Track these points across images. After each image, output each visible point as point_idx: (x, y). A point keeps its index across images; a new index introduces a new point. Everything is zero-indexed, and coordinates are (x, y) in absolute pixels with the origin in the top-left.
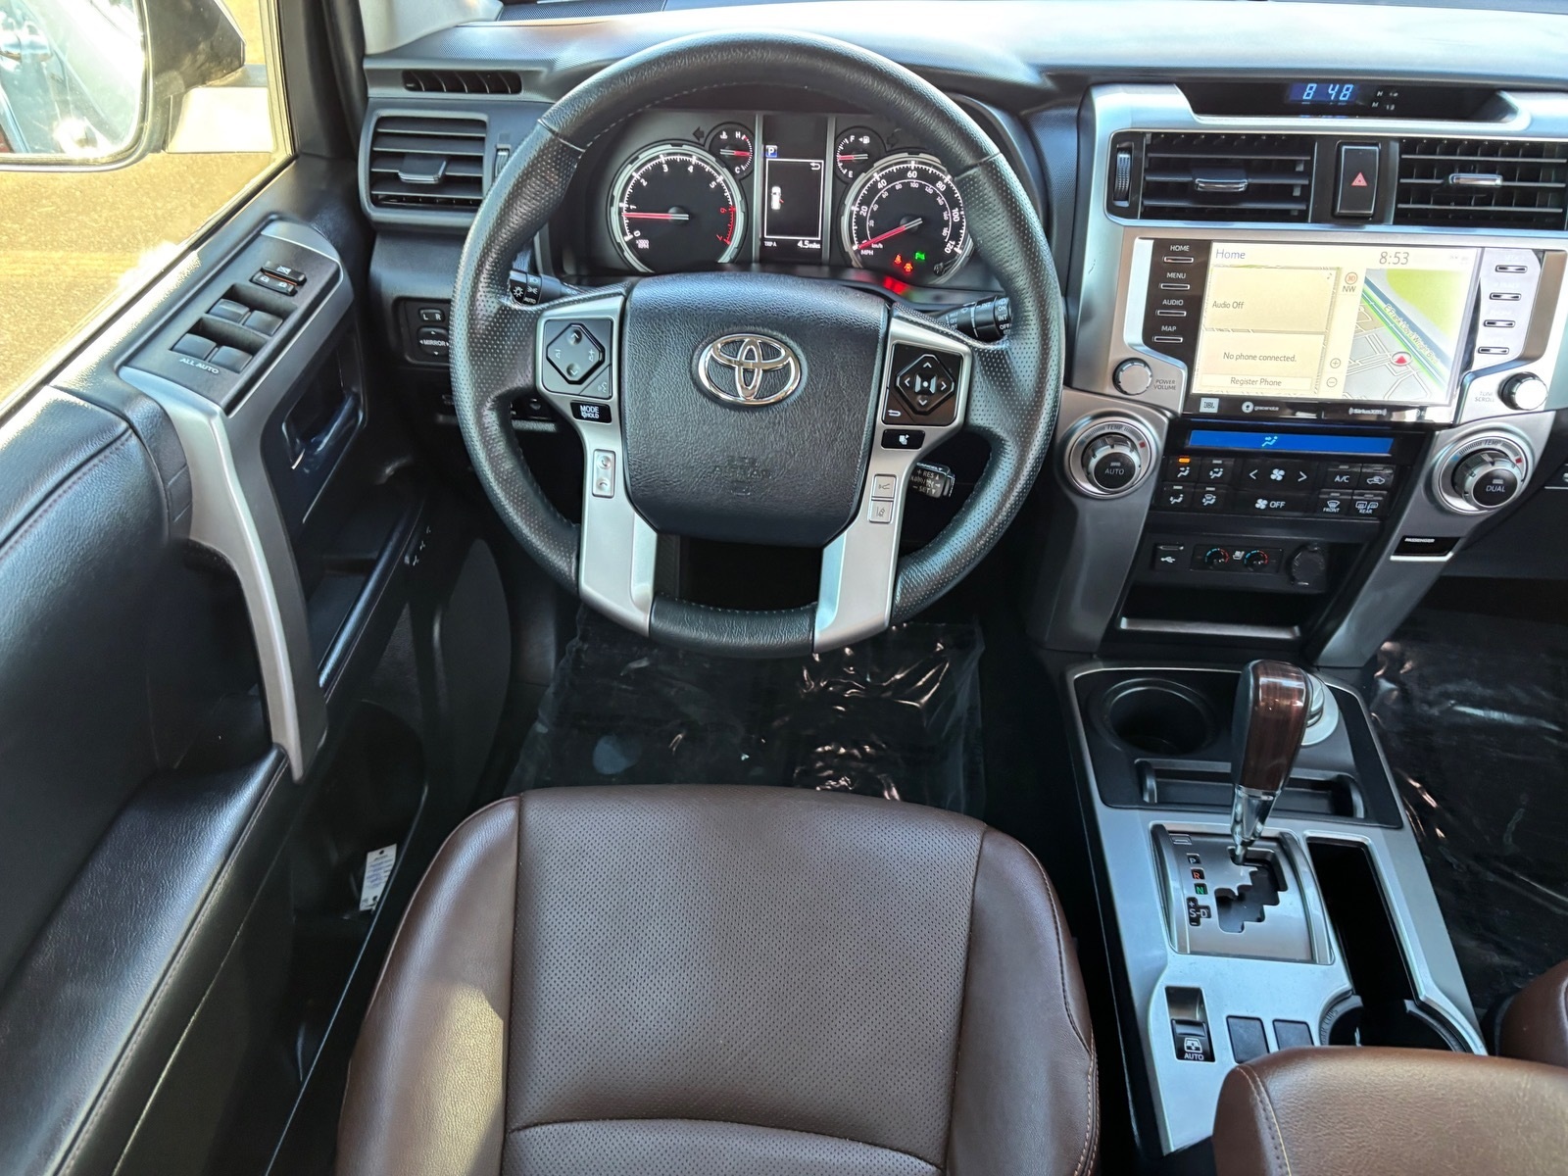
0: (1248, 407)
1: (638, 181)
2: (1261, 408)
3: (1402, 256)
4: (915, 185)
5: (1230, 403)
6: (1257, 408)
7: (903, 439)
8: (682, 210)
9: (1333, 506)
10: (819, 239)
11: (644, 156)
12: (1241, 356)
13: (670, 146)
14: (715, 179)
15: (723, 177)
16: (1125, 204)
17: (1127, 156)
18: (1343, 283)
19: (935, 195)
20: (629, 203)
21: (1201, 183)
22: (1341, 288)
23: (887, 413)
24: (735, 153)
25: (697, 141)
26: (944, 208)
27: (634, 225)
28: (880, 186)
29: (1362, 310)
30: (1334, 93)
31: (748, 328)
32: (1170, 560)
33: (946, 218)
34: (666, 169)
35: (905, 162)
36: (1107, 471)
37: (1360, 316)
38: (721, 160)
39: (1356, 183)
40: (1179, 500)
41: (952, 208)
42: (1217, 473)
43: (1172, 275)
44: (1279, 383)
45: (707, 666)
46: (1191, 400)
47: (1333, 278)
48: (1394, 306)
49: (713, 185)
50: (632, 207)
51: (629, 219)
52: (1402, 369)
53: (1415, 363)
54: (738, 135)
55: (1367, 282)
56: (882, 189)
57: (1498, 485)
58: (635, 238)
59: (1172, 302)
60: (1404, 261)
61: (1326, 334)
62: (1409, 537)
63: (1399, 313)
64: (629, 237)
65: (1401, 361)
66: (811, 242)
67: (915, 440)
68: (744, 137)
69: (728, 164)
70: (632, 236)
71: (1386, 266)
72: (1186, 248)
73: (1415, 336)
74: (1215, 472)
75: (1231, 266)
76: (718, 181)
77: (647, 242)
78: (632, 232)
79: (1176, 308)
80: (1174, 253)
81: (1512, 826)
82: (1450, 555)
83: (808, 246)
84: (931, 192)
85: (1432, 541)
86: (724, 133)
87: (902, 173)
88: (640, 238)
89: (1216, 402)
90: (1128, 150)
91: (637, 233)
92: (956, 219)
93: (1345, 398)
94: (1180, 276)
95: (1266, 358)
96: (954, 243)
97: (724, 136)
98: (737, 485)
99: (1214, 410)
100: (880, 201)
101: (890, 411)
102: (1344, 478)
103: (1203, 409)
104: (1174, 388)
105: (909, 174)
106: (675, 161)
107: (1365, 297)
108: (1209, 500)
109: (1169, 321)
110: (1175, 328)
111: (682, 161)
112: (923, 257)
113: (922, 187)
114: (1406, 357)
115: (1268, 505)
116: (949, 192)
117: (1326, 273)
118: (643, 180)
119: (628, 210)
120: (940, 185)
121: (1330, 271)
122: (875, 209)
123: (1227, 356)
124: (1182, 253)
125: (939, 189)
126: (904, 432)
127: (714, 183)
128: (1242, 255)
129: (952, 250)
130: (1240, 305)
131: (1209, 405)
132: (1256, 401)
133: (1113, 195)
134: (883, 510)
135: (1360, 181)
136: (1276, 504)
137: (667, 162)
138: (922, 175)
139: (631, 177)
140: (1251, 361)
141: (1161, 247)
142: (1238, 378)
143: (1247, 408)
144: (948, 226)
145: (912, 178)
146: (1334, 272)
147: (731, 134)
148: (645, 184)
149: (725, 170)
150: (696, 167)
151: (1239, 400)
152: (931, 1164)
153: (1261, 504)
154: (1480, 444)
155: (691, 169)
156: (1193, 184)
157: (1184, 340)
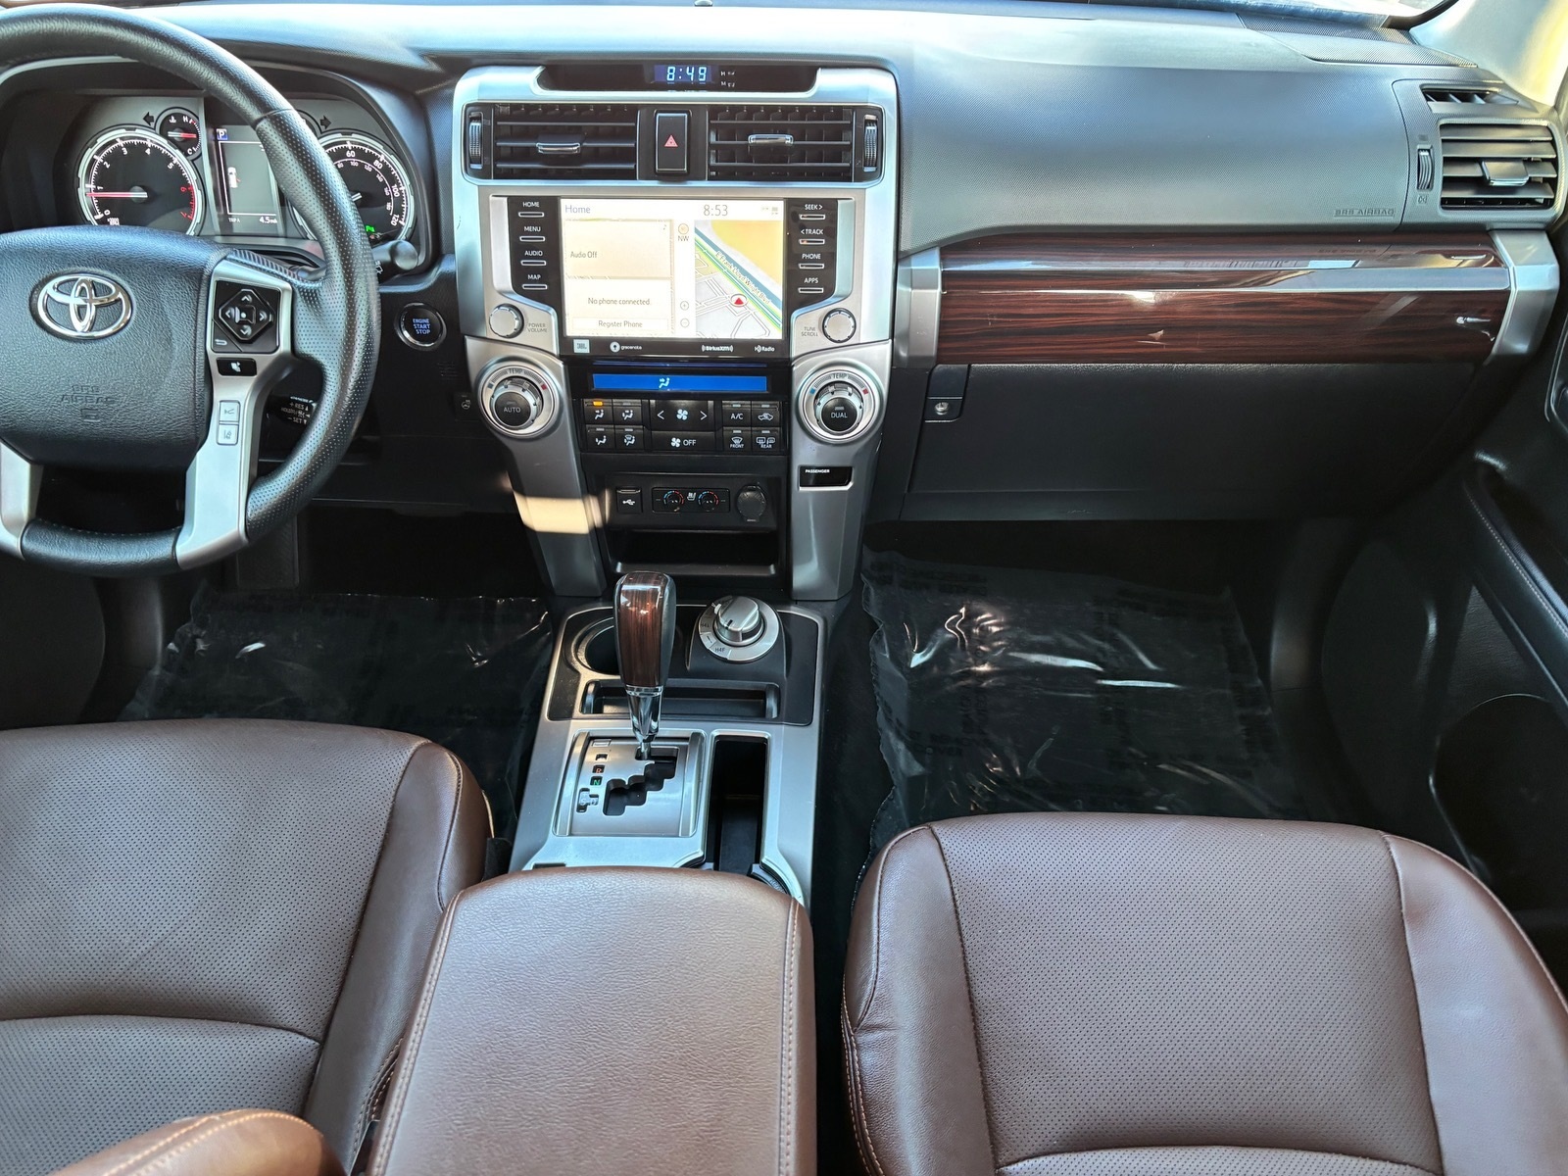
0: (615, 346)
1: (101, 164)
2: (627, 348)
3: (722, 208)
4: (355, 163)
5: (600, 344)
6: (623, 348)
7: (235, 366)
8: (145, 189)
9: (737, 443)
10: (276, 215)
11: (102, 141)
12: (602, 301)
13: (124, 131)
14: (171, 160)
15: (178, 157)
16: (478, 167)
17: (478, 124)
18: (677, 234)
19: (374, 172)
20: (96, 184)
21: (541, 147)
22: (676, 238)
23: (214, 342)
24: (182, 135)
25: (147, 125)
26: (384, 185)
27: (103, 204)
29: (698, 257)
30: (692, 74)
31: (86, 269)
32: (630, 502)
33: (387, 194)
34: (126, 152)
35: (342, 142)
36: (505, 409)
37: (698, 262)
38: (172, 141)
39: (668, 144)
40: (604, 441)
41: (392, 184)
42: (629, 414)
43: (529, 229)
44: (640, 325)
45: (320, 646)
46: (565, 342)
47: (668, 228)
48: (723, 253)
49: (171, 166)
50: (99, 188)
51: (97, 198)
52: (739, 309)
53: (751, 304)
54: (186, 119)
55: (697, 232)
57: (840, 411)
58: (106, 217)
59: (533, 253)
60: (725, 212)
61: (671, 278)
62: (808, 469)
63: (728, 258)
64: (100, 216)
65: (739, 302)
66: (272, 218)
67: (248, 368)
68: (192, 121)
69: (182, 146)
70: (103, 215)
71: (710, 218)
72: (537, 204)
73: (746, 279)
74: (626, 414)
75: (581, 220)
76: (174, 162)
77: (117, 220)
78: (102, 212)
79: (535, 260)
80: (527, 209)
81: (1039, 754)
82: (851, 484)
83: (269, 221)
84: (370, 169)
85: (828, 471)
86: (173, 117)
87: (342, 153)
88: (111, 216)
89: (587, 343)
90: (478, 119)
91: (107, 212)
92: (397, 194)
93: (698, 337)
94: (536, 229)
95: (625, 302)
96: (397, 216)
97: (173, 120)
98: (85, 413)
99: (587, 350)
101: (217, 340)
102: (739, 415)
103: (577, 350)
104: (545, 330)
105: (348, 154)
106: (132, 144)
107: (698, 244)
108: (630, 440)
109: (535, 270)
110: (539, 276)
111: (139, 144)
112: (373, 229)
113: (362, 165)
114: (743, 299)
115: (681, 443)
116: (386, 170)
117: (661, 225)
118: (106, 163)
119: (96, 190)
120: (376, 163)
121: (664, 223)
123: (592, 301)
124: (534, 209)
125: (376, 167)
126: (235, 360)
127: (171, 164)
128: (587, 210)
129: (399, 223)
130: (594, 254)
131: (582, 346)
132: (622, 341)
133: (469, 159)
134: (229, 433)
135: (671, 143)
136: (689, 442)
137: (126, 146)
138: (360, 154)
139: (93, 161)
140: (612, 305)
141: (515, 204)
142: (604, 321)
143: (615, 348)
144: (390, 201)
145: (352, 157)
146: (668, 224)
147: (178, 116)
148: (108, 166)
149: (178, 151)
150: (152, 149)
151: (607, 342)
152: (309, 1038)
153: (676, 442)
154: (829, 377)
155: (148, 151)
156: (535, 148)
157: (549, 288)
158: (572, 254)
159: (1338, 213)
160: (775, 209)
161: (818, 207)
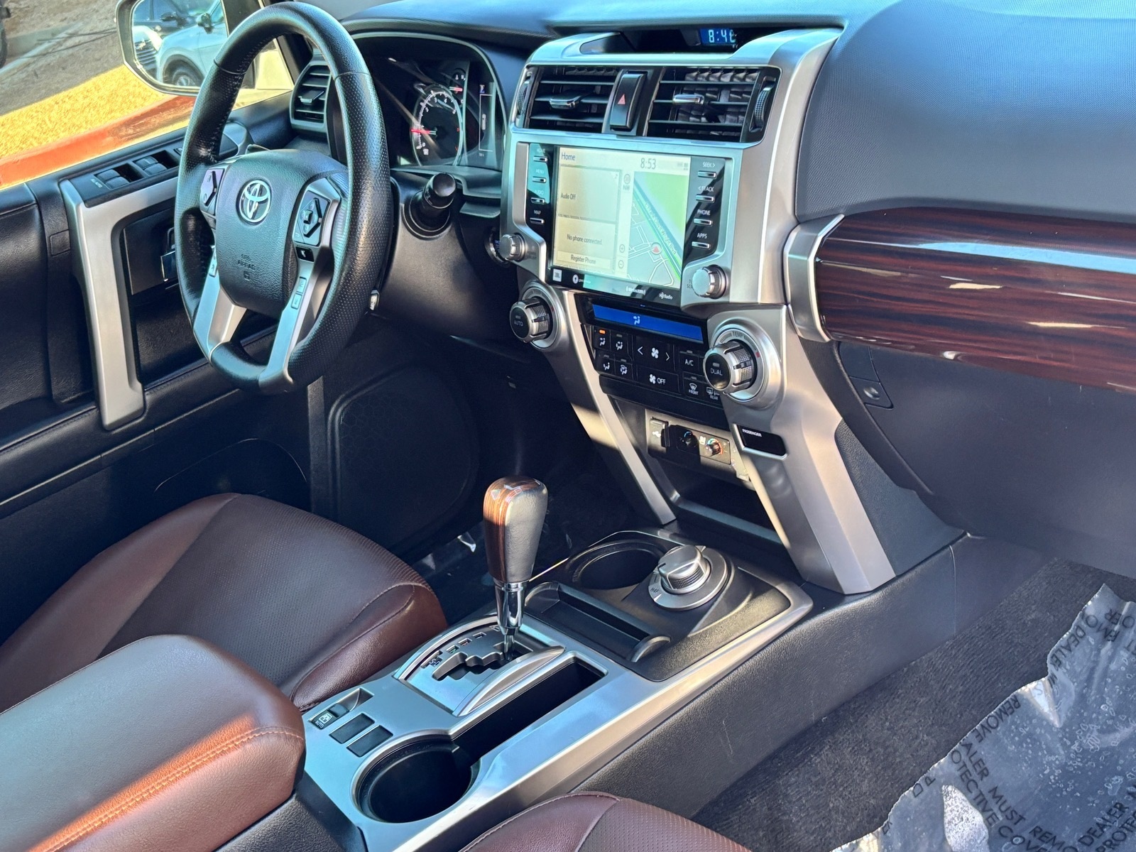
0: (575, 276)
3: (652, 162)
5: (568, 274)
6: (580, 281)
9: (694, 390)
12: (575, 238)
15: (456, 107)
18: (623, 184)
21: (552, 102)
22: (622, 187)
27: (423, 138)
29: (634, 206)
34: (436, 101)
36: (515, 322)
37: (633, 210)
40: (608, 367)
42: (620, 345)
43: (538, 171)
44: (594, 262)
46: (550, 270)
47: (618, 178)
48: (649, 203)
51: (421, 134)
52: (657, 257)
53: (662, 253)
54: (462, 77)
55: (635, 182)
58: (423, 148)
60: (653, 166)
61: (616, 223)
62: (746, 429)
63: (653, 209)
64: (421, 147)
65: (655, 249)
67: (310, 255)
71: (644, 169)
73: (663, 229)
74: (618, 345)
75: (570, 166)
77: (427, 150)
78: (422, 144)
80: (538, 154)
82: (786, 455)
85: (760, 435)
89: (560, 273)
90: (529, 78)
97: (457, 78)
99: (559, 279)
102: (691, 361)
104: (536, 258)
106: (439, 95)
107: (634, 193)
108: (622, 370)
109: (539, 207)
110: (540, 212)
114: (659, 247)
115: (656, 381)
117: (614, 174)
119: (421, 128)
121: (616, 172)
123: (569, 237)
126: (303, 249)
128: (574, 158)
130: (573, 196)
131: (557, 275)
132: (581, 275)
133: (517, 112)
135: (622, 101)
136: (661, 381)
140: (580, 243)
142: (575, 256)
143: (575, 280)
146: (618, 173)
151: (573, 273)
153: (652, 379)
154: (730, 335)
155: (446, 101)
156: (548, 102)
157: (544, 223)
158: (562, 196)
160: (686, 165)
161: (712, 165)
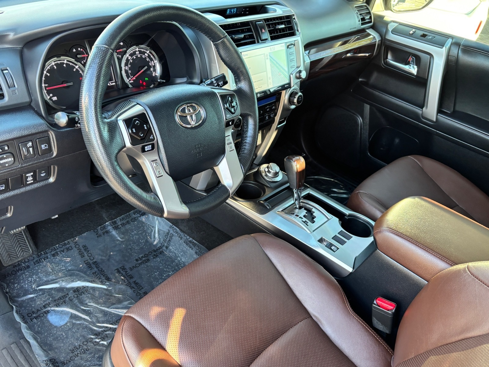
2: (261, 94)
4: (139, 56)
7: (230, 123)
9: (267, 118)
10: (114, 81)
13: (56, 58)
14: (75, 68)
15: (78, 66)
18: (266, 57)
19: (145, 58)
22: (266, 59)
25: (66, 54)
26: (149, 62)
27: (49, 92)
28: (129, 58)
29: (271, 63)
30: (233, 11)
33: (150, 65)
34: (55, 67)
35: (135, 49)
37: (271, 65)
38: (76, 60)
41: (151, 61)
44: (262, 87)
48: (275, 61)
50: (46, 85)
53: (282, 74)
54: (79, 49)
55: (270, 56)
56: (130, 59)
57: (300, 99)
58: (51, 97)
60: (274, 49)
61: (266, 71)
63: (277, 62)
66: (112, 83)
67: (233, 122)
68: (82, 49)
69: (79, 60)
70: (49, 97)
71: (272, 51)
75: (247, 58)
76: (76, 68)
77: (56, 97)
78: (49, 95)
82: (285, 122)
83: (112, 84)
84: (144, 57)
85: (284, 119)
86: (74, 49)
87: (134, 53)
88: (53, 96)
91: (51, 95)
92: (153, 64)
95: (258, 81)
96: (155, 72)
97: (74, 51)
100: (131, 64)
101: (227, 116)
102: (269, 109)
106: (58, 63)
107: (270, 60)
111: (60, 63)
112: (147, 79)
113: (141, 56)
116: (149, 56)
118: (48, 74)
119: (45, 87)
120: (146, 54)
121: (263, 55)
122: (130, 67)
125: (146, 56)
126: (230, 121)
127: (75, 69)
128: (247, 55)
129: (155, 75)
132: (259, 93)
135: (263, 31)
137: (55, 65)
138: (140, 52)
143: (258, 95)
144: (152, 67)
145: (138, 54)
147: (77, 49)
148: (49, 75)
149: (79, 63)
150: (66, 64)
155: (65, 65)
159: (351, 29)
160: (283, 46)
